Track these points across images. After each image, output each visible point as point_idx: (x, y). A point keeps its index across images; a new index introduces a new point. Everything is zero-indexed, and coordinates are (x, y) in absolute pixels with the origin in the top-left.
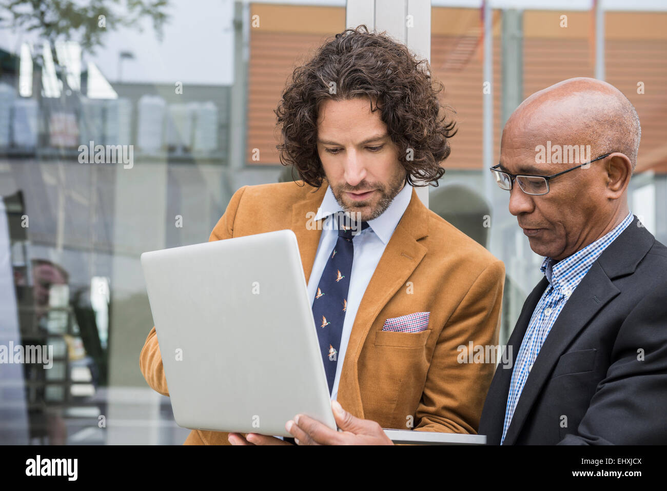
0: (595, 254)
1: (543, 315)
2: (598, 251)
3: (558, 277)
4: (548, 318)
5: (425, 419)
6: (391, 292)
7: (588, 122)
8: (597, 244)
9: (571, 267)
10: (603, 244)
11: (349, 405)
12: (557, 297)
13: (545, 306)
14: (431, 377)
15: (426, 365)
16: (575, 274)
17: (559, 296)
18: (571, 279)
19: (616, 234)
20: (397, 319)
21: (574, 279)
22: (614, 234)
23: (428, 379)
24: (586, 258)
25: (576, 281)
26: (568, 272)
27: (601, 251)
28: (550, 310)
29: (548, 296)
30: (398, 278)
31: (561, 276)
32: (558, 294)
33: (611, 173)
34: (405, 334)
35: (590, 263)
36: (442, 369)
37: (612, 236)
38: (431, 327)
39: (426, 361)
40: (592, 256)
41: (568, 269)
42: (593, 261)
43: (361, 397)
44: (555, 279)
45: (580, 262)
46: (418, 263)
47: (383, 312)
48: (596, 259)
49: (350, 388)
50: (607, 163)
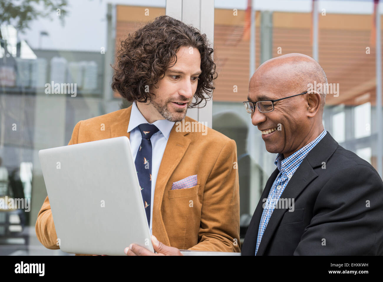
0: (304, 153)
1: (276, 189)
2: (306, 152)
3: (284, 167)
4: (279, 191)
5: (204, 237)
6: (174, 167)
7: (297, 73)
8: (306, 148)
9: (291, 162)
10: (309, 148)
11: (160, 235)
12: (284, 179)
13: (277, 184)
14: (204, 212)
15: (200, 205)
16: (294, 165)
17: (285, 178)
18: (292, 168)
19: (316, 142)
20: (179, 182)
21: (293, 168)
22: (315, 142)
23: (202, 213)
24: (300, 156)
25: (294, 170)
26: (289, 164)
27: (308, 152)
28: (280, 187)
29: (279, 178)
30: (177, 159)
31: (286, 167)
32: (285, 177)
33: (310, 103)
34: (185, 190)
35: (302, 159)
36: (209, 206)
37: (314, 143)
38: (199, 183)
39: (199, 203)
40: (303, 155)
41: (290, 163)
42: (304, 158)
43: (166, 229)
44: (282, 169)
45: (296, 159)
46: (186, 148)
47: (171, 180)
48: (305, 156)
49: (159, 225)
50: (307, 96)
